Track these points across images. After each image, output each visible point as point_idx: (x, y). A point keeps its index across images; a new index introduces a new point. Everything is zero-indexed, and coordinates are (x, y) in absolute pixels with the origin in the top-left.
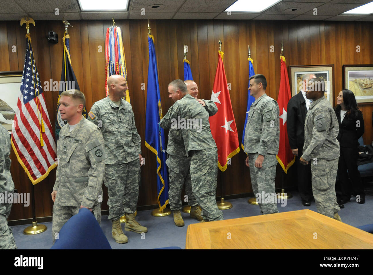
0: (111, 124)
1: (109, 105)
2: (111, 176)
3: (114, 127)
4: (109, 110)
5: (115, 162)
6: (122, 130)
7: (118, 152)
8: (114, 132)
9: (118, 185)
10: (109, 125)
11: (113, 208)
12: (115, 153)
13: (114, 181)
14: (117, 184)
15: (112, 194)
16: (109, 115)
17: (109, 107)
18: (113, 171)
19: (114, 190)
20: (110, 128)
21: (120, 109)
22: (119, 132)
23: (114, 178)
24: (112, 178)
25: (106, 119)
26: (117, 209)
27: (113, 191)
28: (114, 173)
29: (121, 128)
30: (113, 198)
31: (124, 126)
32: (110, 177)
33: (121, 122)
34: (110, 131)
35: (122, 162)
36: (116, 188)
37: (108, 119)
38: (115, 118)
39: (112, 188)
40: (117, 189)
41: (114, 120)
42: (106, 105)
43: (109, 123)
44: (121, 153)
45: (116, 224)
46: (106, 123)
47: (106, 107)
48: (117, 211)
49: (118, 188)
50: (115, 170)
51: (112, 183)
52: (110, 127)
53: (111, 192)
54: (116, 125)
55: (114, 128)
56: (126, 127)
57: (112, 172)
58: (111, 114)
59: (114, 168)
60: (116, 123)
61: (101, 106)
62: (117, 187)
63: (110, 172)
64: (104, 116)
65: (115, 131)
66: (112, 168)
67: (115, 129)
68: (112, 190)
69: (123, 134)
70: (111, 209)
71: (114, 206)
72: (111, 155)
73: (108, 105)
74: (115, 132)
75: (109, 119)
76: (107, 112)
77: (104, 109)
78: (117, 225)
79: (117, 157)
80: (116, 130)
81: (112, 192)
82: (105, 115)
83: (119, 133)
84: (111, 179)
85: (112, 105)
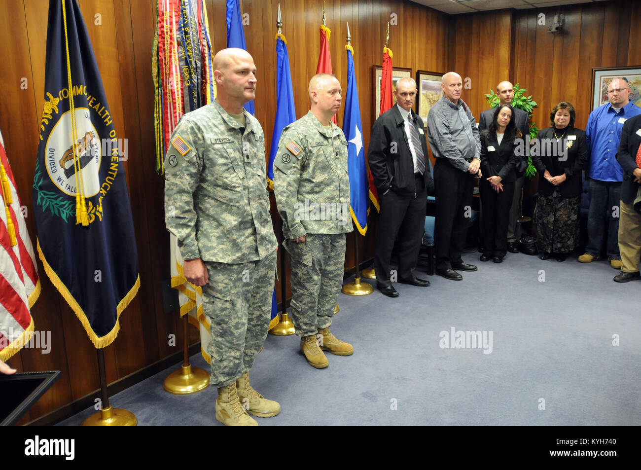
0: (228, 169)
1: (222, 122)
2: (221, 293)
3: (235, 176)
4: (222, 133)
5: (234, 257)
6: (251, 183)
7: (242, 236)
8: (234, 187)
9: (236, 313)
10: (224, 172)
11: (223, 360)
12: (235, 237)
13: (228, 305)
14: (234, 310)
15: (221, 331)
16: (225, 147)
17: (223, 128)
18: (226, 281)
19: (226, 323)
20: (226, 178)
21: (246, 133)
22: (246, 188)
23: (228, 298)
24: (224, 297)
25: (217, 157)
26: (232, 364)
27: (225, 326)
28: (229, 286)
29: (250, 179)
30: (224, 339)
31: (255, 172)
32: (218, 295)
33: (249, 164)
34: (228, 185)
35: (249, 259)
36: (231, 319)
37: (222, 156)
38: (237, 155)
39: (223, 321)
40: (234, 321)
41: (235, 159)
42: (214, 122)
43: (225, 164)
44: (247, 237)
45: (229, 393)
46: (218, 165)
47: (216, 126)
48: (231, 368)
49: (237, 320)
50: (230, 280)
51: (223, 310)
52: (226, 175)
53: (219, 327)
54: (239, 169)
55: (235, 178)
56: (259, 176)
57: (225, 284)
58: (228, 145)
59: (229, 275)
60: (238, 165)
61: (204, 123)
62: (234, 318)
63: (219, 284)
64: (214, 149)
65: (237, 185)
66: (225, 275)
67: (237, 180)
68: (222, 323)
69: (254, 191)
70: (218, 364)
71: (225, 357)
72: (225, 240)
73: (218, 122)
74: (239, 187)
75: (225, 155)
76: (220, 139)
77: (212, 131)
78: (231, 396)
79: (240, 245)
80: (239, 184)
81: (222, 327)
82: (216, 146)
83: (244, 189)
84: (221, 299)
85: (229, 122)
